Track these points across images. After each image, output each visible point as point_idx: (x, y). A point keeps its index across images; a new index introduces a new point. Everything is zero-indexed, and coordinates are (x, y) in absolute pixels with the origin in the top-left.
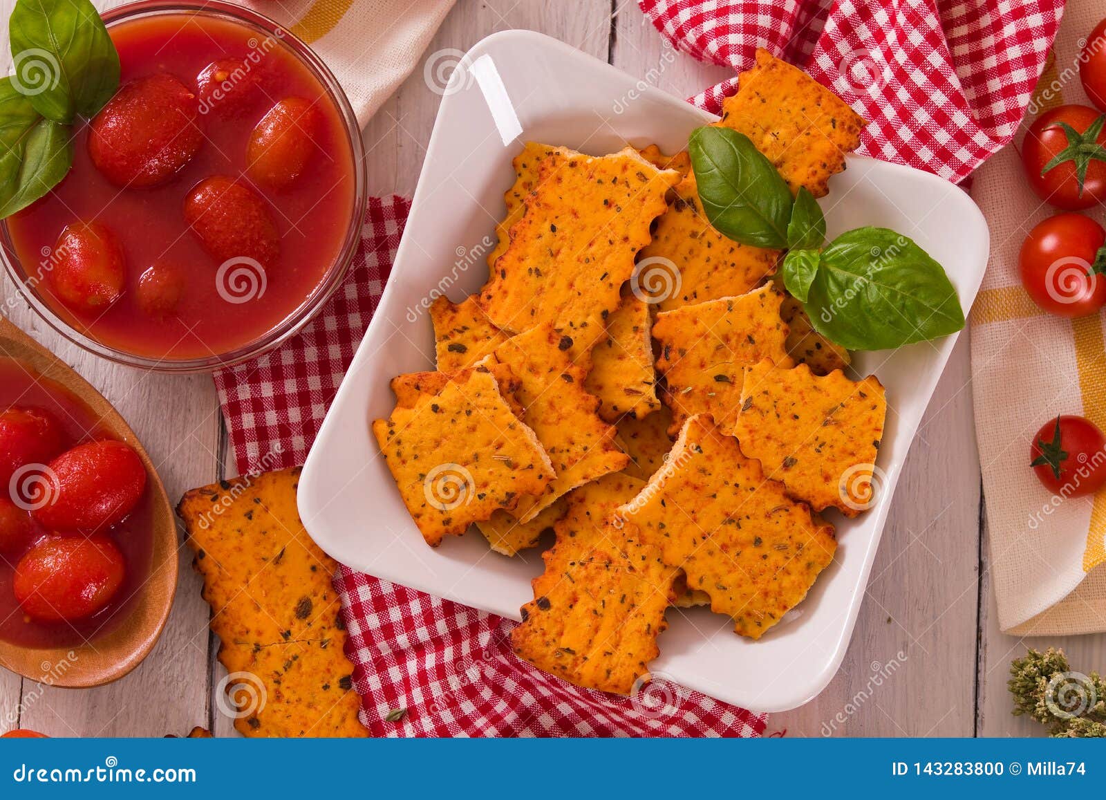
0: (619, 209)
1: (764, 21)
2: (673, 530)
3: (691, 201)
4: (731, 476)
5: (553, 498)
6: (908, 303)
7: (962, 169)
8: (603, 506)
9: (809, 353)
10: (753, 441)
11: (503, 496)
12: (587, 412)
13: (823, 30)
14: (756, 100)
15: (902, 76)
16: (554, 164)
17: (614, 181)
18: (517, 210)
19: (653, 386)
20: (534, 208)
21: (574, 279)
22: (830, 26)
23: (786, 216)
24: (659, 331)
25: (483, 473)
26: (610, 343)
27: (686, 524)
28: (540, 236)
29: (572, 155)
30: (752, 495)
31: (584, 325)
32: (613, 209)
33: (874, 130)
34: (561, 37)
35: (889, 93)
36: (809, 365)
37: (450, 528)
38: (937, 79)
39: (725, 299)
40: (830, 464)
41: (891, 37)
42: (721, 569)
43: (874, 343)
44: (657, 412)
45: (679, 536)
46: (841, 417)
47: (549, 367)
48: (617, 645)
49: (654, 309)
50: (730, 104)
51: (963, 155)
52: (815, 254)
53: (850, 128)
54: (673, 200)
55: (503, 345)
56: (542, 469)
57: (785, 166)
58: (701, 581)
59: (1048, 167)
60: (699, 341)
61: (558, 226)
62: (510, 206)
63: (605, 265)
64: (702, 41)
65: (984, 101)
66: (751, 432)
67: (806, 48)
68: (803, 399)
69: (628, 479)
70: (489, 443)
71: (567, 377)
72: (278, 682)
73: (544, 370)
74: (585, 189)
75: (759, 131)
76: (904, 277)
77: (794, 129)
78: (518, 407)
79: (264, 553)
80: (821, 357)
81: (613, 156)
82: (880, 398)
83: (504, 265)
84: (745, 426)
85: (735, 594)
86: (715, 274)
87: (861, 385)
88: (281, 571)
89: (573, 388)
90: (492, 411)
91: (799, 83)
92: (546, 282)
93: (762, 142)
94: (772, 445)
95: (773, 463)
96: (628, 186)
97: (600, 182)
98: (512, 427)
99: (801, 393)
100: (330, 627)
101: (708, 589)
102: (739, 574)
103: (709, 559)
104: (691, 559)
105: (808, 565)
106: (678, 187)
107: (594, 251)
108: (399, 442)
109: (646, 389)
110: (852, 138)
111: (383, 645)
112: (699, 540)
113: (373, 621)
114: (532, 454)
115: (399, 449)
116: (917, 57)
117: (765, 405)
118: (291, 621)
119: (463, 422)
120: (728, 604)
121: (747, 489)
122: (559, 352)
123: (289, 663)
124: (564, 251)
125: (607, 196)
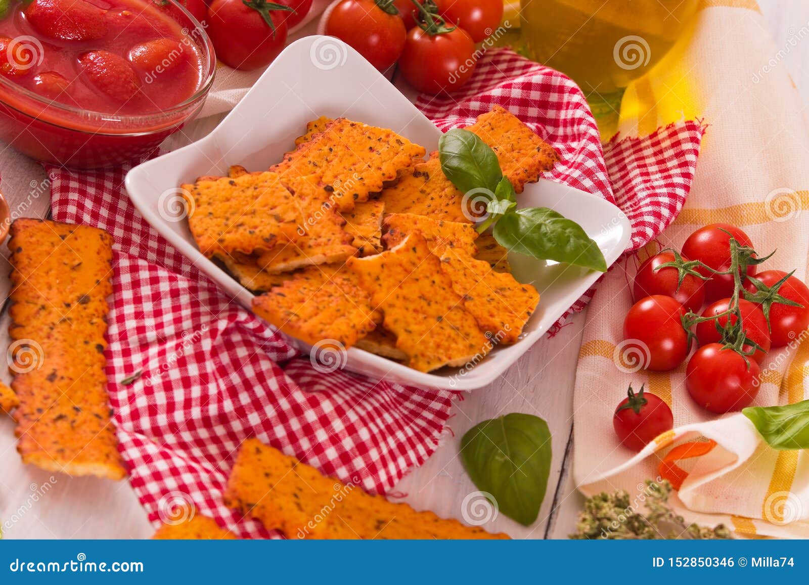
2: (385, 284)
4: (432, 275)
8: (332, 276)
11: (267, 236)
12: (335, 224)
14: (488, 127)
16: (339, 123)
17: (379, 140)
19: (379, 241)
24: (388, 220)
25: (256, 221)
26: (353, 216)
27: (394, 286)
30: (442, 292)
32: (375, 152)
37: (222, 245)
38: (600, 186)
39: (439, 220)
40: (495, 310)
42: (410, 319)
45: (389, 289)
46: (508, 293)
48: (330, 324)
53: (549, 154)
58: (396, 321)
61: (334, 149)
68: (483, 275)
70: (266, 205)
72: (52, 329)
74: (358, 138)
77: (509, 146)
79: (66, 261)
81: (382, 129)
83: (291, 156)
85: (418, 340)
87: (524, 285)
88: (74, 274)
92: (319, 170)
96: (388, 144)
97: (369, 138)
98: (286, 198)
99: (483, 271)
100: (98, 317)
101: (399, 329)
102: (423, 328)
103: (404, 311)
104: (391, 306)
105: (471, 346)
106: (418, 165)
107: (355, 166)
108: (199, 194)
109: (374, 240)
110: (549, 160)
111: (133, 340)
112: (401, 299)
113: (131, 324)
114: (297, 214)
115: (197, 197)
116: (589, 173)
117: (458, 266)
118: (72, 301)
119: (250, 192)
120: (409, 343)
121: (439, 287)
122: (323, 191)
123: (64, 321)
124: (336, 161)
125: (372, 145)
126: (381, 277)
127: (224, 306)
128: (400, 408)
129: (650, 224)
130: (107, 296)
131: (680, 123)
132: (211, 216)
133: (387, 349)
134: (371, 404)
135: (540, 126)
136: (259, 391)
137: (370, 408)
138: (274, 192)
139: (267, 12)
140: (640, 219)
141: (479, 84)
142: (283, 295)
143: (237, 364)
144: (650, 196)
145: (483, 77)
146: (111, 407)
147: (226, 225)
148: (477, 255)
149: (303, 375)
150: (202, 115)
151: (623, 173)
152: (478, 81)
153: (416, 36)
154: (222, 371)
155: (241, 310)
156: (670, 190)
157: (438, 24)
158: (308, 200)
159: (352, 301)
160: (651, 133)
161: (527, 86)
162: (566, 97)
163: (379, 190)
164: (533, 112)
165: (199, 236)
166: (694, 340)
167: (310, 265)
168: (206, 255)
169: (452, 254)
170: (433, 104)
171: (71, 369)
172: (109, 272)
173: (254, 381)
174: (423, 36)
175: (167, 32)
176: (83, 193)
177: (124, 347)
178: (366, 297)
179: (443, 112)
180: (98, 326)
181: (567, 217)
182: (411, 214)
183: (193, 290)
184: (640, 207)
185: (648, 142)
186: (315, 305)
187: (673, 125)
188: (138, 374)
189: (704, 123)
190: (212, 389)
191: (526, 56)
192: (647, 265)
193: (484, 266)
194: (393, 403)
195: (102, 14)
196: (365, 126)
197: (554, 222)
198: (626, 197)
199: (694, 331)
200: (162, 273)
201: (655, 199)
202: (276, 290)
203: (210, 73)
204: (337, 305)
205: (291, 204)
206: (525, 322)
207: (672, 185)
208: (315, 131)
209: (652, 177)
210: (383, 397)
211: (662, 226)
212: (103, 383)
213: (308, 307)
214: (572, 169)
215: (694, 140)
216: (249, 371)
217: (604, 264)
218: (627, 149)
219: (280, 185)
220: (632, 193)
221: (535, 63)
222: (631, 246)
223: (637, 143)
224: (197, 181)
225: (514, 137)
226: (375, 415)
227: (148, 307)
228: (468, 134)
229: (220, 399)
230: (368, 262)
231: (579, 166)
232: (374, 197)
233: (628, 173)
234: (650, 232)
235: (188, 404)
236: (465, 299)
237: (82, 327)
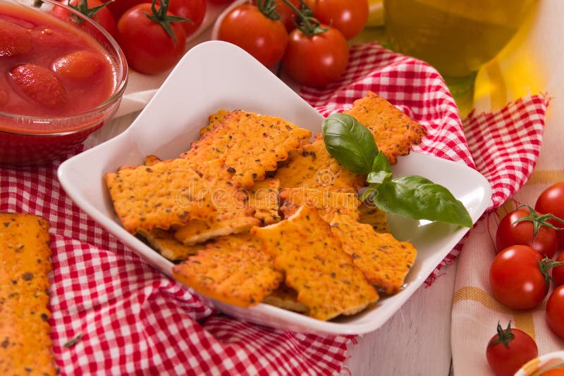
0: (271, 139)
2: (285, 249)
3: (313, 152)
4: (324, 238)
8: (239, 245)
11: (181, 213)
12: (239, 200)
14: (363, 111)
16: (236, 114)
17: (271, 126)
19: (277, 212)
20: (221, 128)
21: (239, 158)
24: (283, 196)
25: (172, 201)
26: (253, 193)
27: (293, 249)
28: (222, 138)
31: (241, 175)
32: (268, 138)
37: (144, 223)
40: (380, 266)
45: (288, 252)
46: (389, 250)
47: (218, 178)
48: (241, 284)
53: (417, 130)
58: (296, 279)
61: (234, 137)
63: (259, 157)
68: (368, 236)
70: (179, 187)
71: (229, 184)
74: (253, 126)
77: (382, 126)
79: (11, 245)
82: (414, 252)
83: (197, 145)
85: (316, 294)
87: (403, 243)
88: (18, 256)
89: (231, 189)
92: (222, 155)
96: (279, 130)
99: (367, 233)
100: (41, 291)
101: (298, 285)
102: (320, 283)
103: (302, 270)
104: (291, 266)
105: (361, 297)
106: (306, 146)
107: (253, 150)
108: (121, 181)
109: (273, 211)
110: (418, 135)
111: (73, 308)
112: (299, 260)
113: (69, 295)
114: (206, 193)
115: (120, 183)
116: (451, 145)
117: (345, 230)
118: (18, 278)
119: (164, 177)
120: (309, 297)
121: (331, 248)
122: (227, 172)
123: (12, 296)
124: (235, 147)
125: (265, 132)
126: (281, 242)
127: (148, 275)
128: (304, 353)
129: (507, 185)
130: (47, 272)
131: (527, 98)
132: (133, 199)
133: (290, 303)
134: (279, 351)
135: (406, 107)
136: (183, 346)
137: (278, 355)
138: (185, 176)
139: (168, 23)
140: (498, 182)
141: (352, 76)
142: (198, 263)
143: (163, 324)
144: (505, 161)
145: (355, 69)
146: (57, 366)
147: (146, 206)
148: (361, 220)
149: (219, 330)
150: (118, 115)
151: (480, 143)
152: (351, 73)
153: (296, 37)
154: (150, 331)
155: (163, 278)
156: (522, 155)
157: (314, 25)
158: (214, 181)
159: (258, 264)
160: (502, 108)
161: (393, 74)
162: (428, 82)
163: (273, 169)
164: (400, 96)
165: (124, 217)
166: (551, 281)
167: (220, 236)
168: (130, 231)
169: (340, 219)
170: (314, 94)
171: (21, 336)
172: (47, 252)
173: (178, 337)
174: (302, 36)
175: (82, 46)
176: (21, 186)
177: (65, 315)
178: (269, 260)
179: (322, 101)
180: (41, 299)
181: (435, 183)
182: (303, 188)
183: (121, 263)
184: (497, 172)
185: (501, 116)
186: (226, 269)
187: (520, 100)
188: (78, 338)
189: (547, 97)
190: (143, 346)
191: (391, 49)
192: (506, 220)
193: (368, 228)
194: (297, 349)
195: (27, 33)
196: (259, 115)
197: (425, 188)
198: (484, 164)
199: (550, 274)
200: (94, 250)
201: (509, 164)
202: (193, 258)
203: (123, 79)
204: (245, 268)
205: (200, 184)
206: (405, 274)
207: (523, 151)
208: (216, 122)
209: (506, 145)
210: (289, 345)
211: (517, 186)
212: (49, 347)
213: (220, 272)
214: (437, 143)
215: (540, 111)
216: (173, 329)
217: (471, 221)
218: (482, 123)
219: (190, 170)
220: (489, 160)
221: (398, 54)
222: (492, 205)
223: (490, 118)
224: (118, 170)
225: (386, 118)
226: (283, 360)
227: (83, 280)
228: (347, 118)
229: (150, 354)
230: (269, 230)
231: (443, 139)
232: (270, 175)
233: (484, 144)
234: (507, 192)
235: (123, 360)
236: (353, 257)
237: (28, 299)
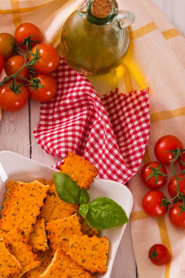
0: (35, 197)
1: (70, 144)
3: (54, 193)
4: (69, 265)
5: (22, 275)
6: (113, 216)
7: (125, 180)
8: (35, 276)
9: (88, 231)
10: (74, 256)
12: (29, 251)
13: (86, 146)
14: (69, 165)
15: (107, 157)
16: (17, 186)
17: (33, 189)
18: (8, 198)
19: (47, 243)
20: (12, 198)
21: (24, 216)
22: (88, 145)
23: (79, 195)
24: (47, 228)
25: (3, 269)
26: (34, 232)
28: (14, 205)
29: (21, 183)
30: (74, 270)
31: (27, 228)
32: (33, 197)
33: (101, 171)
34: (17, 152)
35: (104, 161)
36: (88, 235)
38: (117, 157)
39: (64, 218)
40: (95, 260)
41: (104, 147)
43: (104, 227)
44: (48, 250)
46: (97, 248)
47: (19, 240)
49: (46, 222)
50: (63, 167)
51: (125, 176)
52: (88, 205)
53: (94, 171)
54: (49, 193)
55: (6, 235)
56: (18, 267)
57: (78, 182)
59: (147, 178)
60: (58, 230)
61: (19, 202)
62: (6, 198)
63: (32, 212)
64: (54, 151)
65: (130, 162)
66: (73, 253)
67: (82, 151)
68: (86, 243)
69: (41, 268)
71: (24, 242)
73: (17, 241)
74: (26, 192)
75: (70, 173)
76: (111, 209)
77: (80, 172)
78: (11, 251)
80: (91, 232)
81: (32, 183)
82: (107, 242)
83: (5, 213)
84: (72, 252)
86: (61, 212)
87: (102, 239)
89: (25, 245)
90: (4, 252)
91: (80, 160)
92: (16, 217)
93: (71, 176)
94: (79, 257)
95: (80, 261)
96: (37, 190)
98: (9, 256)
99: (86, 242)
106: (50, 189)
110: (95, 174)
114: (15, 263)
116: (111, 151)
117: (77, 246)
122: (21, 235)
124: (21, 208)
125: (31, 193)
131: (139, 92)
151: (124, 117)
156: (143, 132)
160: (129, 93)
184: (134, 146)
185: (130, 99)
187: (136, 92)
201: (138, 141)
206: (106, 260)
207: (143, 129)
209: (135, 124)
211: (144, 152)
215: (146, 99)
218: (123, 101)
220: (129, 134)
225: (80, 167)
234: (140, 161)
